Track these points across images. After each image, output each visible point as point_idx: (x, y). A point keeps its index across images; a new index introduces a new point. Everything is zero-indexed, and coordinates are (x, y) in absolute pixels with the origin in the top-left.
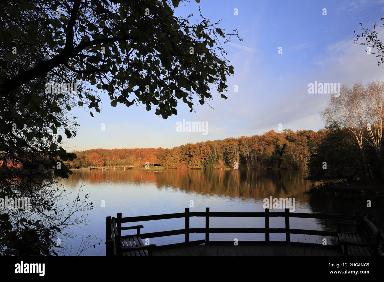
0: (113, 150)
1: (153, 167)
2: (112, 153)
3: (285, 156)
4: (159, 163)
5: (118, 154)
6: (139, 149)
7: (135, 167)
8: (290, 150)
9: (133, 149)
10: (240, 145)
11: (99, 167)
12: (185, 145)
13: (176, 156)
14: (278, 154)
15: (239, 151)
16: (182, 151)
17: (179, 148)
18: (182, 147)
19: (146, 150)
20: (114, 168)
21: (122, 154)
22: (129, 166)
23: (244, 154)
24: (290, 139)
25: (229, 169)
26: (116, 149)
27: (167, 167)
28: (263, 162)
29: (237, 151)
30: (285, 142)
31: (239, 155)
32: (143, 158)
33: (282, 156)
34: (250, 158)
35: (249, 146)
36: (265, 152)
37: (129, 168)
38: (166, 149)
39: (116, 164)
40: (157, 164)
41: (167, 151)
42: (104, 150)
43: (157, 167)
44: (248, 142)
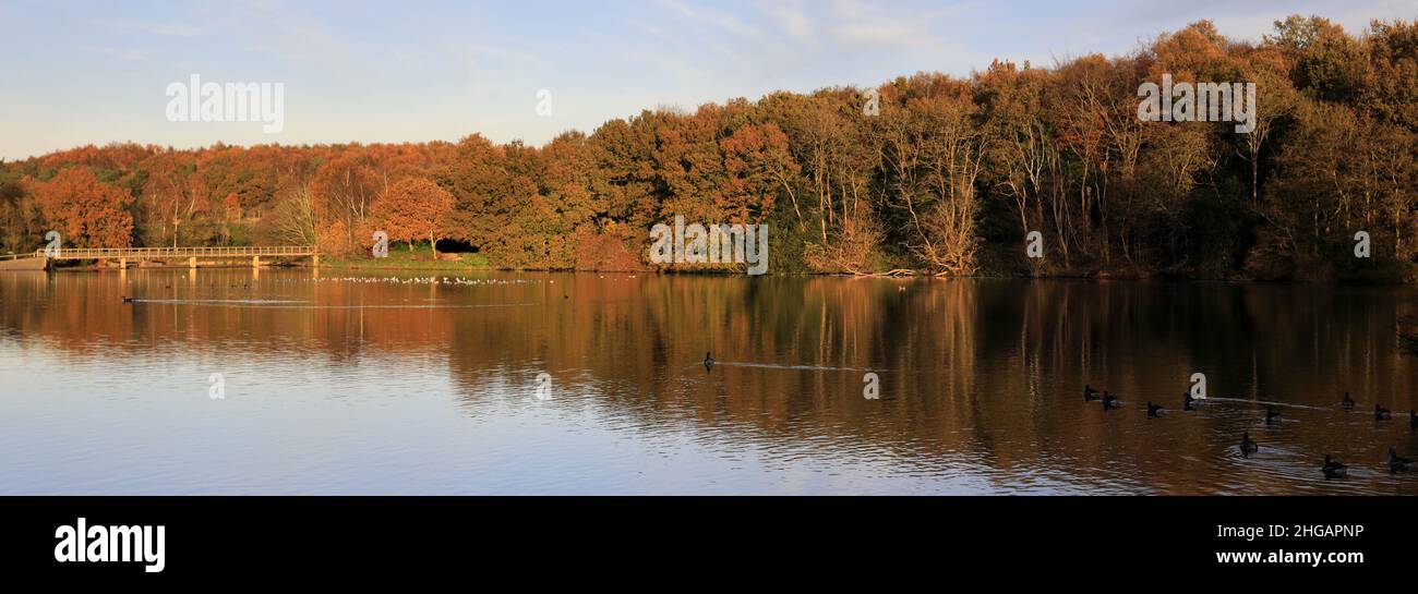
0: (202, 150)
1: (429, 258)
2: (195, 169)
3: (1282, 193)
4: (461, 234)
5: (232, 178)
6: (355, 146)
7: (323, 258)
8: (1319, 154)
9: (319, 150)
10: (979, 120)
11: (99, 255)
12: (627, 121)
13: (569, 187)
14: (1233, 181)
15: (974, 158)
16: (610, 156)
17: (592, 141)
18: (612, 133)
19: (400, 153)
20: (193, 262)
21: (254, 181)
22: (287, 253)
23: (1006, 178)
24: (1322, 84)
25: (904, 277)
26: (221, 147)
27: (516, 258)
28: (1132, 236)
29: (959, 159)
30: (1286, 103)
31: (977, 184)
32: (367, 204)
33: (1262, 192)
34: (1048, 211)
35: (1041, 127)
36: (1147, 165)
37: (288, 265)
38: (506, 147)
39: (208, 235)
40: (457, 237)
41: (517, 159)
42: (150, 151)
43: (453, 256)
44: (1034, 101)
